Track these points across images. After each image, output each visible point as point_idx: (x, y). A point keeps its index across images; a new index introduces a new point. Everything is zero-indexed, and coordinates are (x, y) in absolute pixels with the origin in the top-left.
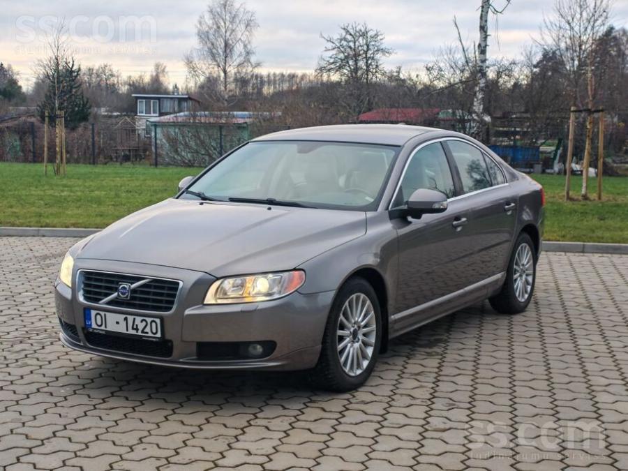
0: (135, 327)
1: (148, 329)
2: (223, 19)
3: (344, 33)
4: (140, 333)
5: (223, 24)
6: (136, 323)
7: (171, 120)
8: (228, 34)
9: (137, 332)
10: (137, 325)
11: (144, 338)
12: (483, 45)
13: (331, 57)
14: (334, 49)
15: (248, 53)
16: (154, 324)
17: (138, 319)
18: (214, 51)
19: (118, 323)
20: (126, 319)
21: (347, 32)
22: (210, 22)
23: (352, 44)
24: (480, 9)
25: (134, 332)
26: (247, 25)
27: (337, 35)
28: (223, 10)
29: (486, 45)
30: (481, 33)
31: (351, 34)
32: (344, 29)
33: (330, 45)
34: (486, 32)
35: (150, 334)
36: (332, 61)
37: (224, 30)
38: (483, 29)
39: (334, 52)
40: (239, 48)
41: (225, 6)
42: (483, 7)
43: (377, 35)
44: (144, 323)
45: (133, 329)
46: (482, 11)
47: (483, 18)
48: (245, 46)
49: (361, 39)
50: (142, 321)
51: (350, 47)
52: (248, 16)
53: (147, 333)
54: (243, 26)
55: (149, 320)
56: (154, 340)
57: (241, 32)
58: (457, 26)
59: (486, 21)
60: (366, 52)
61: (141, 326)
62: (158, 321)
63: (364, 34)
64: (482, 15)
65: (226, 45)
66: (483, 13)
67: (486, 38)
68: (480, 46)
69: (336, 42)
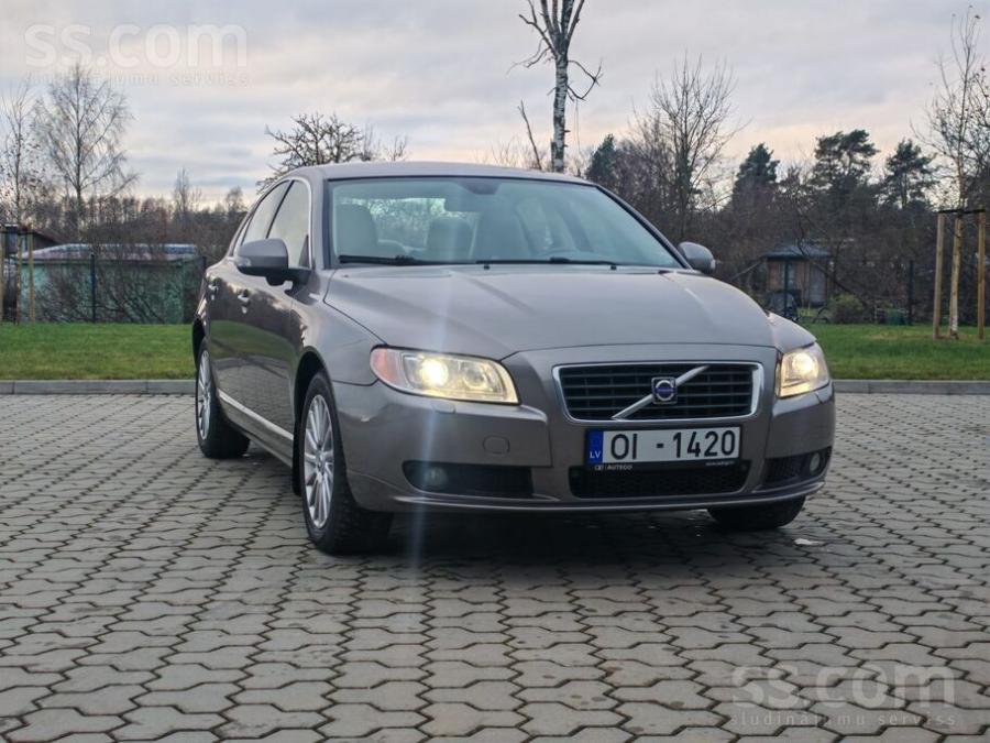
0: (694, 447)
1: (717, 448)
2: (74, 105)
3: (302, 129)
4: (702, 456)
5: (74, 112)
6: (696, 441)
7: (49, 256)
8: (82, 128)
9: (697, 455)
10: (698, 444)
11: (708, 464)
12: (559, 144)
13: (284, 164)
14: (287, 152)
15: (115, 160)
16: (728, 438)
17: (701, 433)
18: (60, 154)
19: (660, 446)
20: (678, 437)
21: (308, 129)
22: (53, 110)
23: (312, 146)
24: (554, 92)
25: (692, 457)
26: (114, 116)
27: (291, 128)
28: (74, 91)
29: (564, 146)
30: (556, 127)
31: (310, 131)
32: (300, 122)
33: (282, 146)
34: (563, 126)
35: (721, 456)
37: (75, 123)
38: (559, 120)
39: (288, 156)
40: (100, 150)
41: (77, 85)
42: (558, 89)
43: (351, 133)
44: (712, 438)
45: (690, 451)
46: (557, 95)
47: (559, 106)
48: (110, 148)
49: (327, 137)
50: (707, 437)
51: (309, 149)
52: (115, 102)
53: (715, 454)
54: (106, 118)
55: (720, 431)
56: (727, 463)
57: (103, 126)
58: (525, 117)
59: (563, 110)
60: (338, 158)
61: (704, 445)
62: (736, 431)
63: (331, 131)
64: (556, 100)
65: (79, 142)
66: (560, 99)
67: (563, 134)
68: (553, 145)
69: (290, 141)
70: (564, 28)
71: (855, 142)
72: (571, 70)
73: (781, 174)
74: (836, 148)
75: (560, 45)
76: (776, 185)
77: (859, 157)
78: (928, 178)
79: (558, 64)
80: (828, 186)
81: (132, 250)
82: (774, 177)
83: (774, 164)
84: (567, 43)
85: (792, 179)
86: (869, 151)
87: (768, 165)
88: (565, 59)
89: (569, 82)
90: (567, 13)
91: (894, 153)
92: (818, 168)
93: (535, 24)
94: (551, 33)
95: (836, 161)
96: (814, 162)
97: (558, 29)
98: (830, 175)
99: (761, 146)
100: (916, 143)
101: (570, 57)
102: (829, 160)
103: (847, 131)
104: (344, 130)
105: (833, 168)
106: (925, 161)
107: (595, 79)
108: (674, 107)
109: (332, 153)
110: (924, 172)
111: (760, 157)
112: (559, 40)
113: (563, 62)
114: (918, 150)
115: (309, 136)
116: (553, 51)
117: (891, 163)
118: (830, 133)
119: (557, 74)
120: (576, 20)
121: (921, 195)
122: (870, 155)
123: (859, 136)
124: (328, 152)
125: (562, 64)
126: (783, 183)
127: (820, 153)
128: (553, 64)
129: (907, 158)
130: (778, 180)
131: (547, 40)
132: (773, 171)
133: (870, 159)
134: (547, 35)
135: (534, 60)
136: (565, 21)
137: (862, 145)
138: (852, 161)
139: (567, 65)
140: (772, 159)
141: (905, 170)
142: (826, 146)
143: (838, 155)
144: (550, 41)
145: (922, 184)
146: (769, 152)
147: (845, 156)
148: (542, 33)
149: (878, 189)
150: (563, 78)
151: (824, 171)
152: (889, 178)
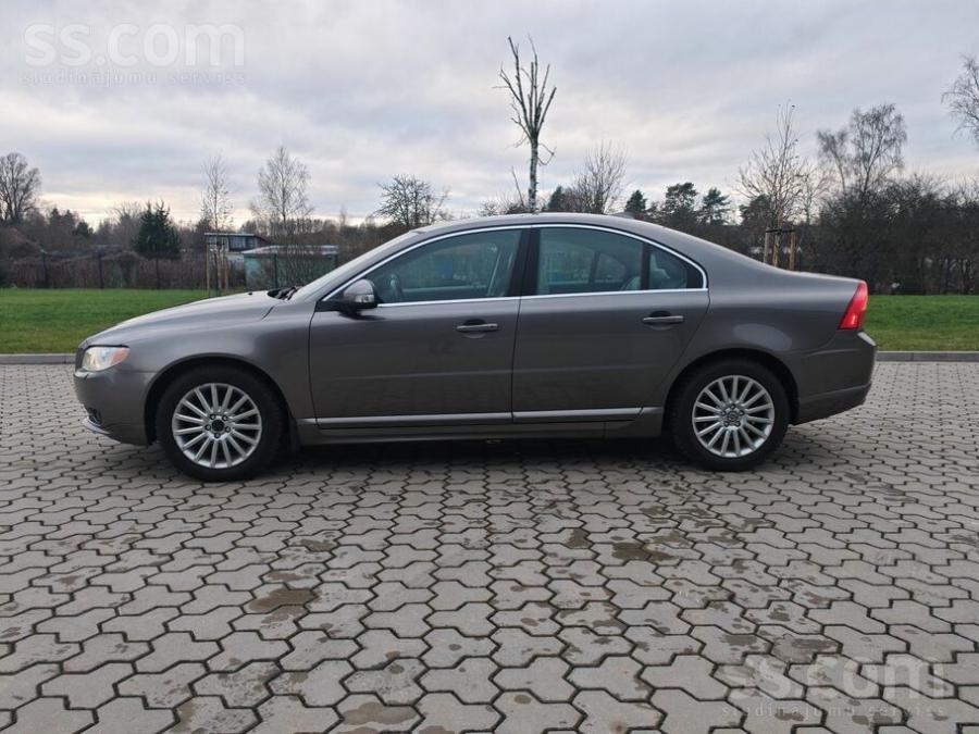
2: (280, 171)
3: (396, 183)
5: (280, 175)
7: (259, 253)
8: (285, 183)
12: (533, 190)
13: (387, 202)
14: (389, 195)
15: (302, 200)
18: (274, 197)
21: (399, 183)
22: (268, 173)
23: (402, 192)
24: (530, 161)
26: (301, 177)
27: (392, 183)
28: (280, 163)
29: (536, 191)
30: (531, 181)
33: (386, 192)
34: (535, 180)
36: (388, 205)
37: (281, 180)
38: (533, 177)
39: (389, 198)
40: (294, 195)
41: (281, 160)
42: (532, 160)
43: (422, 185)
46: (532, 163)
47: (533, 169)
48: (300, 194)
49: (410, 187)
51: (400, 193)
52: (301, 169)
54: (297, 177)
57: (295, 182)
59: (535, 172)
60: (416, 198)
63: (412, 184)
64: (531, 166)
65: (284, 191)
67: (535, 185)
68: (530, 191)
69: (390, 190)
70: (536, 125)
71: (687, 189)
72: (540, 148)
73: (648, 206)
74: (677, 192)
75: (534, 135)
76: (645, 212)
77: (689, 197)
78: (725, 207)
79: (532, 145)
80: (672, 212)
81: (305, 249)
82: (644, 207)
83: (645, 201)
84: (538, 134)
85: (653, 209)
86: (693, 193)
87: (641, 200)
88: (536, 142)
89: (538, 155)
90: (537, 117)
91: (707, 194)
92: (667, 202)
93: (520, 123)
94: (529, 128)
95: (676, 199)
96: (666, 199)
97: (532, 126)
98: (673, 206)
99: (638, 191)
100: (718, 189)
101: (539, 142)
102: (673, 198)
103: (682, 183)
104: (418, 183)
105: (674, 202)
106: (723, 198)
107: (553, 154)
108: (596, 170)
109: (413, 196)
110: (722, 204)
111: (637, 197)
112: (533, 132)
113: (535, 144)
114: (719, 193)
115: (400, 187)
116: (530, 138)
117: (705, 199)
118: (674, 184)
119: (532, 151)
120: (542, 121)
121: (721, 216)
122: (694, 196)
123: (688, 186)
124: (411, 195)
125: (535, 146)
126: (649, 211)
127: (668, 195)
128: (530, 145)
129: (714, 197)
130: (647, 209)
131: (526, 132)
132: (644, 204)
133: (694, 198)
134: (526, 129)
135: (519, 143)
136: (536, 121)
137: (690, 190)
138: (685, 199)
139: (537, 146)
140: (644, 198)
141: (712, 203)
142: (671, 190)
143: (677, 195)
144: (528, 133)
145: (723, 210)
146: (642, 194)
147: (681, 196)
148: (524, 128)
149: (698, 213)
150: (535, 153)
151: (670, 204)
152: (704, 208)
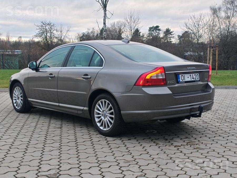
3: (42, 24)
12: (105, 29)
13: (38, 32)
14: (39, 29)
23: (45, 28)
24: (103, 17)
27: (40, 24)
30: (104, 25)
31: (44, 24)
32: (42, 22)
33: (38, 28)
34: (105, 25)
36: (39, 33)
38: (104, 23)
39: (39, 30)
42: (104, 17)
43: (53, 25)
46: (104, 18)
49: (48, 26)
51: (44, 28)
58: (97, 23)
59: (105, 21)
60: (51, 30)
63: (49, 24)
64: (104, 19)
66: (105, 19)
67: (105, 27)
69: (40, 27)
70: (105, 3)
71: (157, 28)
72: (107, 12)
74: (153, 29)
75: (105, 7)
76: (140, 37)
77: (158, 31)
78: (172, 36)
79: (104, 11)
80: (151, 37)
81: (7, 52)
82: (140, 35)
83: (140, 33)
84: (106, 6)
86: (159, 30)
87: (139, 33)
88: (106, 10)
89: (107, 15)
91: (165, 31)
92: (149, 34)
93: (99, 2)
94: (103, 4)
95: (153, 32)
96: (148, 32)
97: (104, 3)
98: (151, 35)
99: (137, 29)
100: (170, 29)
101: (107, 10)
102: (151, 32)
103: (155, 26)
105: (152, 34)
106: (172, 32)
107: (112, 14)
109: (49, 30)
110: (171, 35)
111: (137, 31)
112: (104, 5)
114: (170, 30)
115: (44, 25)
116: (103, 8)
117: (165, 33)
118: (152, 26)
119: (104, 13)
120: (108, 1)
121: (171, 39)
122: (160, 31)
124: (48, 29)
125: (105, 11)
126: (142, 37)
127: (150, 30)
128: (103, 11)
129: (168, 32)
130: (141, 36)
131: (101, 5)
132: (140, 34)
133: (160, 32)
134: (102, 4)
135: (99, 10)
136: (106, 1)
137: (158, 29)
138: (156, 32)
139: (106, 11)
140: (140, 31)
141: (168, 34)
142: (150, 29)
144: (102, 6)
145: (171, 37)
146: (139, 30)
147: (155, 31)
148: (100, 4)
149: (162, 38)
150: (105, 14)
151: (150, 34)
152: (164, 36)
